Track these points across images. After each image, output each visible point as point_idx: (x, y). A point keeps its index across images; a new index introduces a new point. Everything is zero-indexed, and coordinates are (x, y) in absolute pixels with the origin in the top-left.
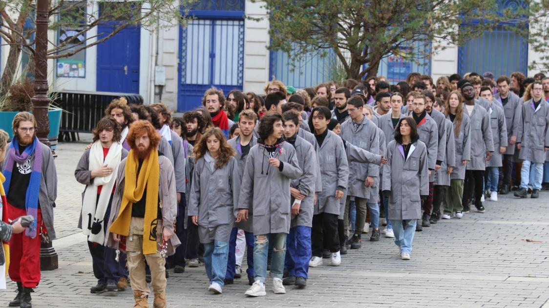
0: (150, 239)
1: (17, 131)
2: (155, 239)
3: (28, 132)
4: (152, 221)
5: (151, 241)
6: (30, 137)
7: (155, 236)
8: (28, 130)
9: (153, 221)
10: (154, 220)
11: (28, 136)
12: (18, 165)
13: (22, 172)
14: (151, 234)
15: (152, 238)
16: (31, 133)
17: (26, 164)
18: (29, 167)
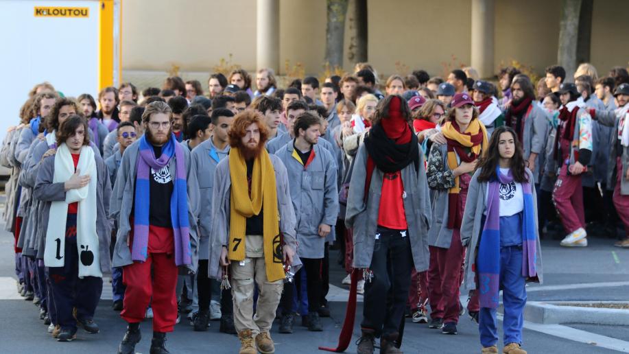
0: (274, 262)
1: (148, 126)
2: (280, 261)
3: (162, 128)
4: (274, 237)
5: (276, 264)
6: (164, 134)
7: (280, 257)
8: (161, 125)
9: (274, 239)
10: (277, 237)
11: (160, 133)
12: (153, 172)
13: (161, 181)
14: (274, 255)
15: (276, 260)
16: (165, 129)
17: (165, 169)
18: (169, 174)
